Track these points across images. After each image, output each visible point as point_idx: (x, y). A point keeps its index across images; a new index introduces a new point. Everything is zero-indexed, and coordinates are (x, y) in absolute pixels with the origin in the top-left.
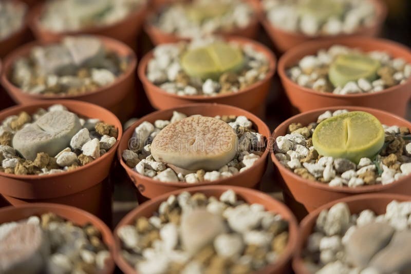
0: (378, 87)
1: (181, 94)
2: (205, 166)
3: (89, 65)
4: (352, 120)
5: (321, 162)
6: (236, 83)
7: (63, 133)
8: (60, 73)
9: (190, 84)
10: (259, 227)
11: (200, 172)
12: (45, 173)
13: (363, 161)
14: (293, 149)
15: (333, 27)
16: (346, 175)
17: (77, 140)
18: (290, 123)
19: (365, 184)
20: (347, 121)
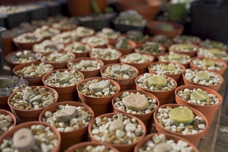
0: (203, 104)
1: (142, 87)
2: (133, 109)
3: (124, 72)
4: (185, 111)
5: (168, 120)
6: (160, 89)
7: (102, 87)
8: (115, 72)
9: (147, 86)
10: (134, 132)
11: (131, 110)
12: (92, 96)
13: (181, 124)
14: (163, 113)
15: (202, 83)
16: (173, 127)
17: (104, 90)
18: (168, 106)
19: (176, 132)
20: (183, 111)
